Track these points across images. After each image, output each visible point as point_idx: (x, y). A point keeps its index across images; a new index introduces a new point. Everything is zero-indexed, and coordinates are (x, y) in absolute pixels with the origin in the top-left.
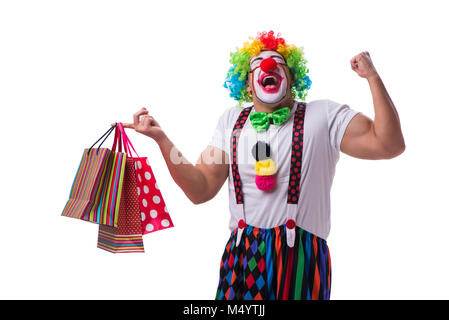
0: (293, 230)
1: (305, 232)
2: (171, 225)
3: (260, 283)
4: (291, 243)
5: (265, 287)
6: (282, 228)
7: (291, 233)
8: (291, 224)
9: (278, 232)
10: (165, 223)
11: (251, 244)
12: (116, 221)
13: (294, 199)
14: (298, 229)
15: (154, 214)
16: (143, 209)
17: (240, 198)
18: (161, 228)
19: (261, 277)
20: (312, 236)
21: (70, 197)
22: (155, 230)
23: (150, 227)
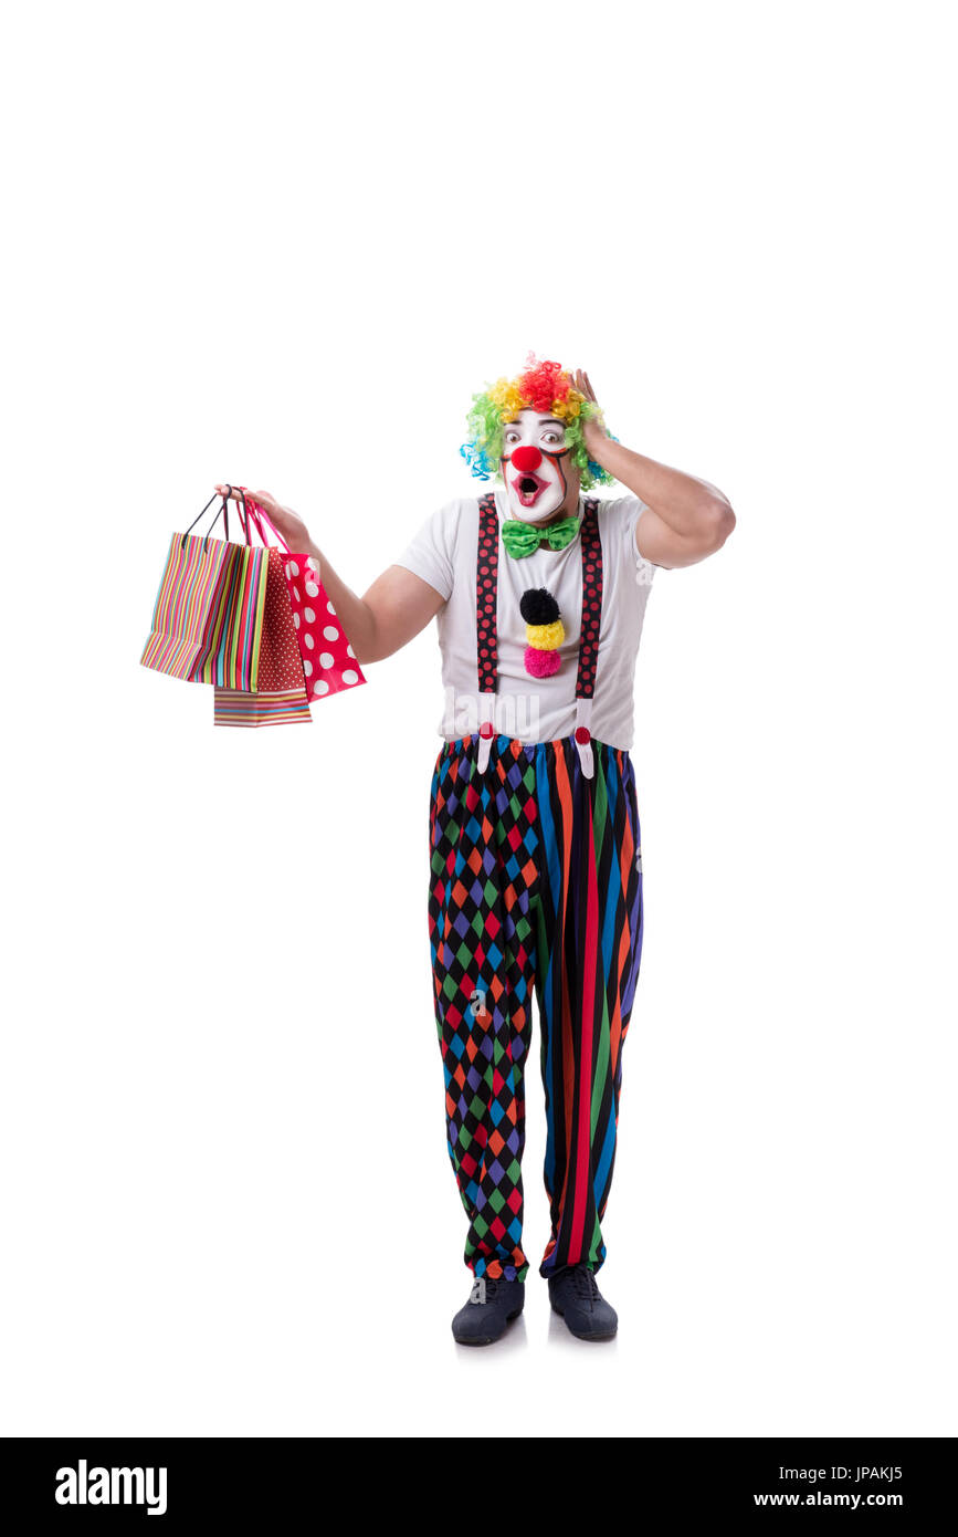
0: (588, 747)
1: (605, 747)
2: (362, 679)
3: (530, 842)
4: (588, 771)
5: (540, 849)
6: (566, 742)
7: (585, 751)
8: (583, 735)
9: (559, 752)
10: (349, 676)
11: (507, 769)
12: (254, 679)
13: (587, 689)
14: (594, 743)
15: (327, 661)
16: (306, 654)
17: (489, 681)
18: (344, 686)
19: (530, 831)
20: (616, 751)
21: (154, 628)
22: (332, 691)
23: (321, 687)
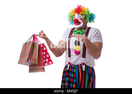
0: (84, 66)
1: (88, 66)
5: (76, 82)
6: (81, 65)
8: (83, 64)
9: (80, 66)
10: (50, 63)
11: (72, 69)
13: (84, 56)
14: (86, 65)
15: (47, 60)
18: (50, 64)
19: (75, 79)
20: (90, 67)
21: (20, 58)
23: (46, 64)
